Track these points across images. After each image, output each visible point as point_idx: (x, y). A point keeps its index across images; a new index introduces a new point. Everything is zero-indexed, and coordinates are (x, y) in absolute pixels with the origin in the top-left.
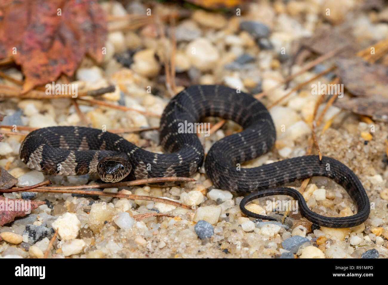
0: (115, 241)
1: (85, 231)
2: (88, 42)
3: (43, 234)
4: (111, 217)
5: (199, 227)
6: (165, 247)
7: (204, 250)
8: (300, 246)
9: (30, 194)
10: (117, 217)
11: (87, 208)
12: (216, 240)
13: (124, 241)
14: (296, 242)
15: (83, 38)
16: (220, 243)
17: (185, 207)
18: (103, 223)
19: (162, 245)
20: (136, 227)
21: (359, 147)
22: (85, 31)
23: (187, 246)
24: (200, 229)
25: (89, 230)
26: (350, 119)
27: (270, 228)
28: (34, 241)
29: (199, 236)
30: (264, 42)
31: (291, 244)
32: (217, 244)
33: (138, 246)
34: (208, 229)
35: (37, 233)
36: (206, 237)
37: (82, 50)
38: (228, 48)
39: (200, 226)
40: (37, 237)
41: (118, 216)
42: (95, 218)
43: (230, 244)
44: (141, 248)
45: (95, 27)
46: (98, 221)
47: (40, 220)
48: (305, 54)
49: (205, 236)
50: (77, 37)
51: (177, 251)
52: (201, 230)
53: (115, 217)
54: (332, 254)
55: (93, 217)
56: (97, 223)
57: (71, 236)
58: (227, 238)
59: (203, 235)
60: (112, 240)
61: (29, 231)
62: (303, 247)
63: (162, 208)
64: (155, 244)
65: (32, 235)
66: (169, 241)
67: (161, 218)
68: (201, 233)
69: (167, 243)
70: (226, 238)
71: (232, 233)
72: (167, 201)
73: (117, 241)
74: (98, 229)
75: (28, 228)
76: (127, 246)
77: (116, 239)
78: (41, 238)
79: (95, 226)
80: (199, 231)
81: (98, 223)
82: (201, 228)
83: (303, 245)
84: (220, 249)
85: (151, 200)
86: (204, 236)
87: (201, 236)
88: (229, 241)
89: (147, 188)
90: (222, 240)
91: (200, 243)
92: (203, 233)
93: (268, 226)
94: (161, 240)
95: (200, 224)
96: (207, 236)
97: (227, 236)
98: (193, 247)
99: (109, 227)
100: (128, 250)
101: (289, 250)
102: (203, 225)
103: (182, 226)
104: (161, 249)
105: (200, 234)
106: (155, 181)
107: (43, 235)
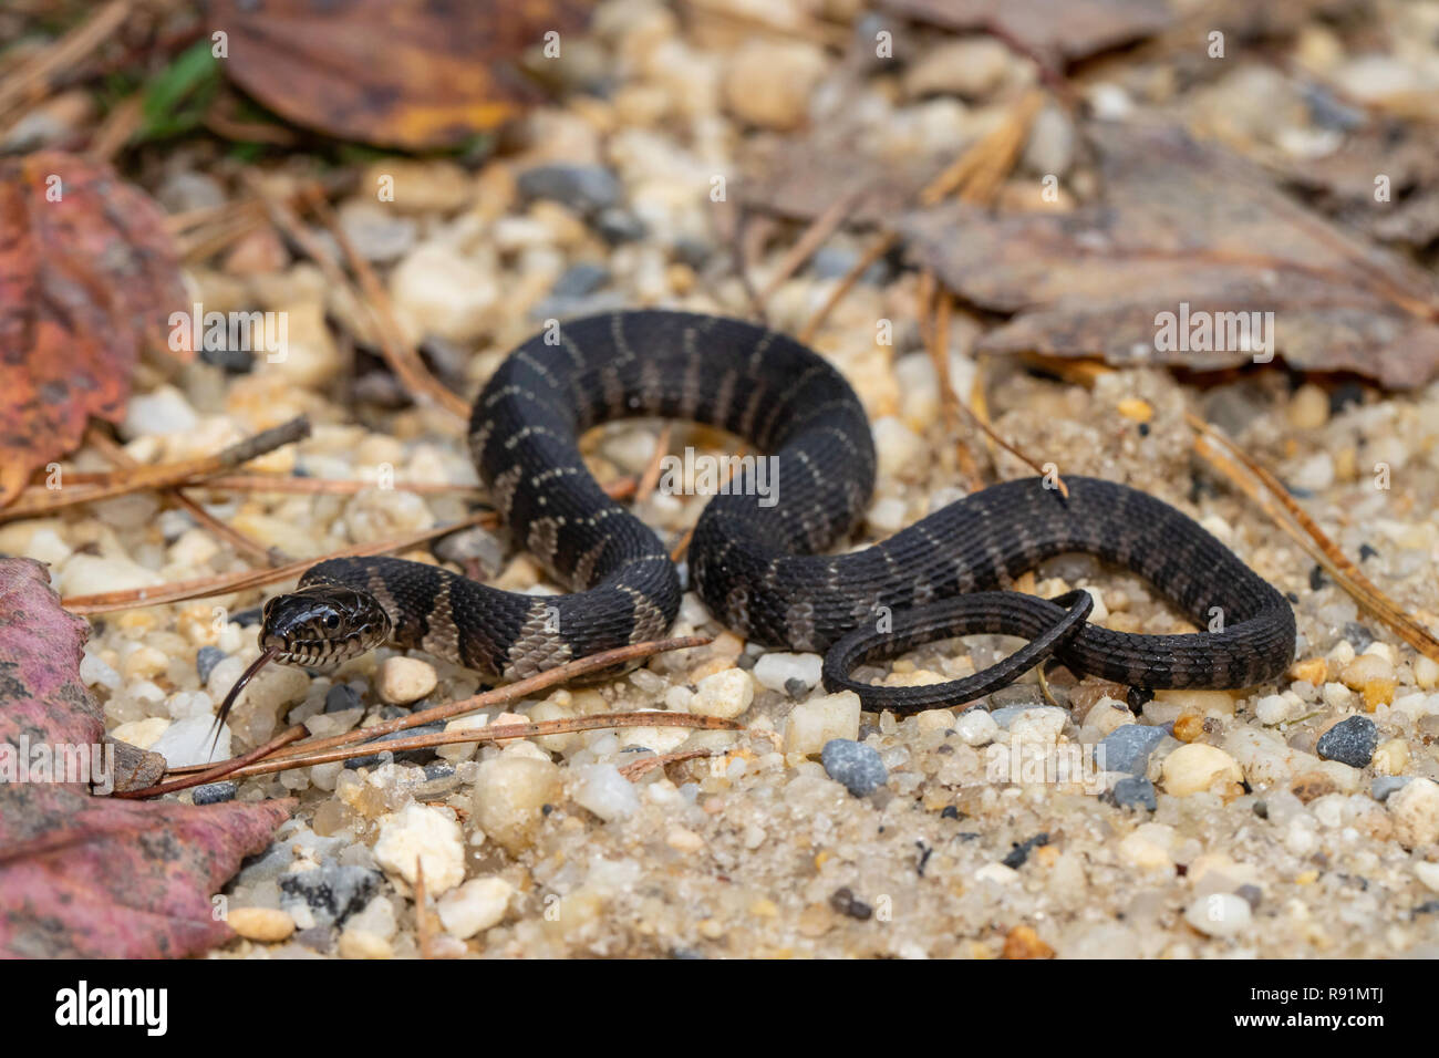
0: (607, 857)
1: (478, 856)
2: (138, 309)
3: (357, 889)
4: (558, 790)
5: (840, 762)
6: (766, 841)
7: (893, 823)
8: (1151, 755)
9: (224, 788)
10: (583, 786)
11: (426, 792)
12: (905, 789)
13: (639, 851)
14: (1135, 744)
15: (120, 300)
16: (919, 794)
17: (719, 726)
18: (538, 812)
19: (755, 836)
20: (650, 802)
21: (1129, 446)
22: (116, 274)
23: (838, 824)
24: (847, 766)
25: (489, 849)
26: (1021, 383)
27: (1038, 722)
28: (332, 919)
29: (852, 786)
30: (616, 219)
31: (1126, 753)
32: (912, 800)
33: (684, 855)
34: (868, 760)
35: (338, 891)
36: (874, 785)
37: (125, 336)
38: (509, 260)
39: (841, 756)
40: (342, 902)
41: (582, 781)
42: (512, 804)
43: (950, 790)
44: (692, 861)
45: (140, 256)
46: (522, 811)
47: (308, 856)
48: (760, 229)
49: (869, 783)
50: (100, 298)
51: (814, 844)
52: (851, 768)
53: (575, 787)
54: (1254, 757)
55: (504, 801)
56: (522, 816)
57: (447, 877)
58: (936, 774)
59: (863, 782)
60: (599, 856)
61: (302, 892)
62: (1161, 755)
63: (649, 742)
64: (730, 840)
65: (321, 901)
66: (774, 822)
67: (684, 768)
68: (857, 778)
69: (768, 829)
70: (932, 777)
71: (942, 756)
72: (660, 718)
73: (615, 855)
74: (526, 835)
75: (291, 886)
76: (652, 863)
77: (607, 852)
78: (357, 906)
79: (517, 828)
80: (847, 772)
81: (526, 817)
82: (848, 761)
83: (1158, 749)
84: (927, 812)
85: (609, 724)
86: (866, 785)
87: (858, 785)
88: (946, 783)
89: (562, 696)
90: (922, 786)
91: (869, 807)
92: (863, 777)
93: (1027, 716)
94: (745, 823)
95: (838, 753)
96: (877, 782)
97: (933, 771)
98: (855, 820)
99: (560, 822)
100: (661, 876)
101: (1128, 773)
102: (848, 753)
103: (776, 772)
104: (754, 851)
105: (852, 780)
106: (590, 666)
107: (358, 893)
